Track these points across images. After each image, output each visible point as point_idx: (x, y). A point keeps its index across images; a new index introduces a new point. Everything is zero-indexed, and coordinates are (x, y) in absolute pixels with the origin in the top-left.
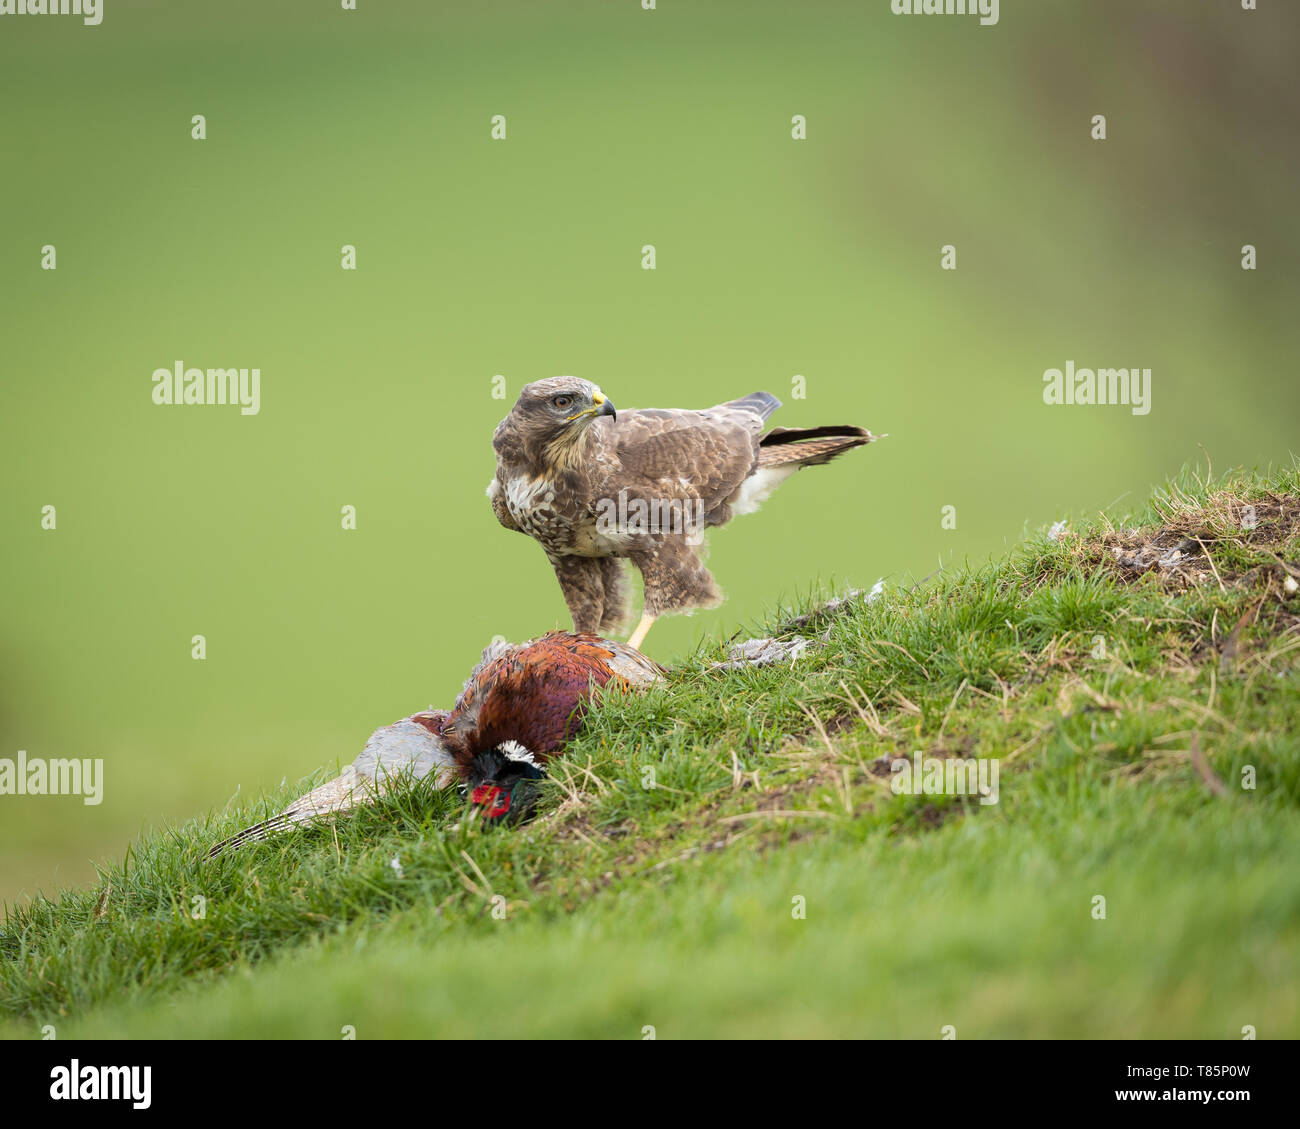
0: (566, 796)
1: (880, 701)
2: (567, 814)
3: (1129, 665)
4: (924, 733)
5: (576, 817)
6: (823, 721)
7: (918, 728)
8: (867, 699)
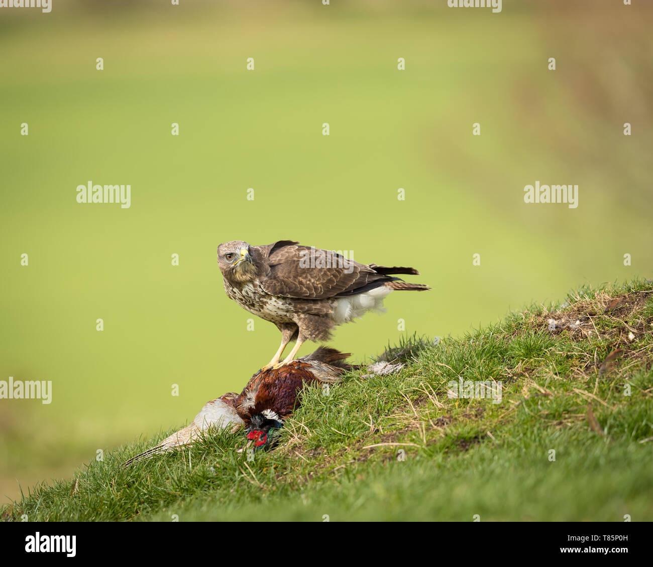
0: (292, 436)
1: (439, 391)
2: (292, 445)
3: (556, 374)
4: (459, 406)
5: (297, 446)
6: (412, 400)
7: (457, 404)
8: (433, 391)
